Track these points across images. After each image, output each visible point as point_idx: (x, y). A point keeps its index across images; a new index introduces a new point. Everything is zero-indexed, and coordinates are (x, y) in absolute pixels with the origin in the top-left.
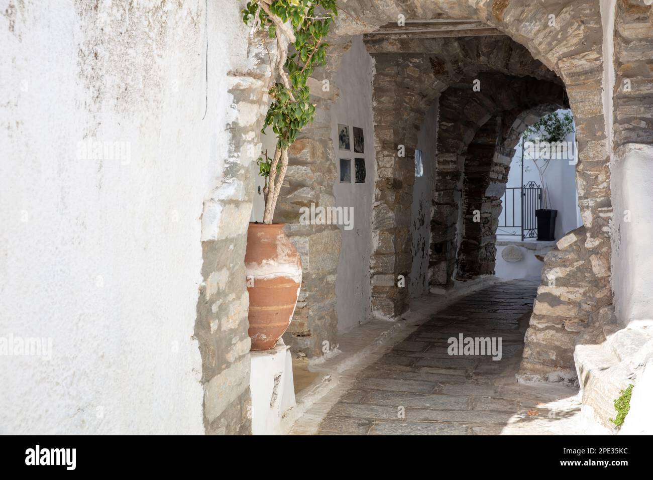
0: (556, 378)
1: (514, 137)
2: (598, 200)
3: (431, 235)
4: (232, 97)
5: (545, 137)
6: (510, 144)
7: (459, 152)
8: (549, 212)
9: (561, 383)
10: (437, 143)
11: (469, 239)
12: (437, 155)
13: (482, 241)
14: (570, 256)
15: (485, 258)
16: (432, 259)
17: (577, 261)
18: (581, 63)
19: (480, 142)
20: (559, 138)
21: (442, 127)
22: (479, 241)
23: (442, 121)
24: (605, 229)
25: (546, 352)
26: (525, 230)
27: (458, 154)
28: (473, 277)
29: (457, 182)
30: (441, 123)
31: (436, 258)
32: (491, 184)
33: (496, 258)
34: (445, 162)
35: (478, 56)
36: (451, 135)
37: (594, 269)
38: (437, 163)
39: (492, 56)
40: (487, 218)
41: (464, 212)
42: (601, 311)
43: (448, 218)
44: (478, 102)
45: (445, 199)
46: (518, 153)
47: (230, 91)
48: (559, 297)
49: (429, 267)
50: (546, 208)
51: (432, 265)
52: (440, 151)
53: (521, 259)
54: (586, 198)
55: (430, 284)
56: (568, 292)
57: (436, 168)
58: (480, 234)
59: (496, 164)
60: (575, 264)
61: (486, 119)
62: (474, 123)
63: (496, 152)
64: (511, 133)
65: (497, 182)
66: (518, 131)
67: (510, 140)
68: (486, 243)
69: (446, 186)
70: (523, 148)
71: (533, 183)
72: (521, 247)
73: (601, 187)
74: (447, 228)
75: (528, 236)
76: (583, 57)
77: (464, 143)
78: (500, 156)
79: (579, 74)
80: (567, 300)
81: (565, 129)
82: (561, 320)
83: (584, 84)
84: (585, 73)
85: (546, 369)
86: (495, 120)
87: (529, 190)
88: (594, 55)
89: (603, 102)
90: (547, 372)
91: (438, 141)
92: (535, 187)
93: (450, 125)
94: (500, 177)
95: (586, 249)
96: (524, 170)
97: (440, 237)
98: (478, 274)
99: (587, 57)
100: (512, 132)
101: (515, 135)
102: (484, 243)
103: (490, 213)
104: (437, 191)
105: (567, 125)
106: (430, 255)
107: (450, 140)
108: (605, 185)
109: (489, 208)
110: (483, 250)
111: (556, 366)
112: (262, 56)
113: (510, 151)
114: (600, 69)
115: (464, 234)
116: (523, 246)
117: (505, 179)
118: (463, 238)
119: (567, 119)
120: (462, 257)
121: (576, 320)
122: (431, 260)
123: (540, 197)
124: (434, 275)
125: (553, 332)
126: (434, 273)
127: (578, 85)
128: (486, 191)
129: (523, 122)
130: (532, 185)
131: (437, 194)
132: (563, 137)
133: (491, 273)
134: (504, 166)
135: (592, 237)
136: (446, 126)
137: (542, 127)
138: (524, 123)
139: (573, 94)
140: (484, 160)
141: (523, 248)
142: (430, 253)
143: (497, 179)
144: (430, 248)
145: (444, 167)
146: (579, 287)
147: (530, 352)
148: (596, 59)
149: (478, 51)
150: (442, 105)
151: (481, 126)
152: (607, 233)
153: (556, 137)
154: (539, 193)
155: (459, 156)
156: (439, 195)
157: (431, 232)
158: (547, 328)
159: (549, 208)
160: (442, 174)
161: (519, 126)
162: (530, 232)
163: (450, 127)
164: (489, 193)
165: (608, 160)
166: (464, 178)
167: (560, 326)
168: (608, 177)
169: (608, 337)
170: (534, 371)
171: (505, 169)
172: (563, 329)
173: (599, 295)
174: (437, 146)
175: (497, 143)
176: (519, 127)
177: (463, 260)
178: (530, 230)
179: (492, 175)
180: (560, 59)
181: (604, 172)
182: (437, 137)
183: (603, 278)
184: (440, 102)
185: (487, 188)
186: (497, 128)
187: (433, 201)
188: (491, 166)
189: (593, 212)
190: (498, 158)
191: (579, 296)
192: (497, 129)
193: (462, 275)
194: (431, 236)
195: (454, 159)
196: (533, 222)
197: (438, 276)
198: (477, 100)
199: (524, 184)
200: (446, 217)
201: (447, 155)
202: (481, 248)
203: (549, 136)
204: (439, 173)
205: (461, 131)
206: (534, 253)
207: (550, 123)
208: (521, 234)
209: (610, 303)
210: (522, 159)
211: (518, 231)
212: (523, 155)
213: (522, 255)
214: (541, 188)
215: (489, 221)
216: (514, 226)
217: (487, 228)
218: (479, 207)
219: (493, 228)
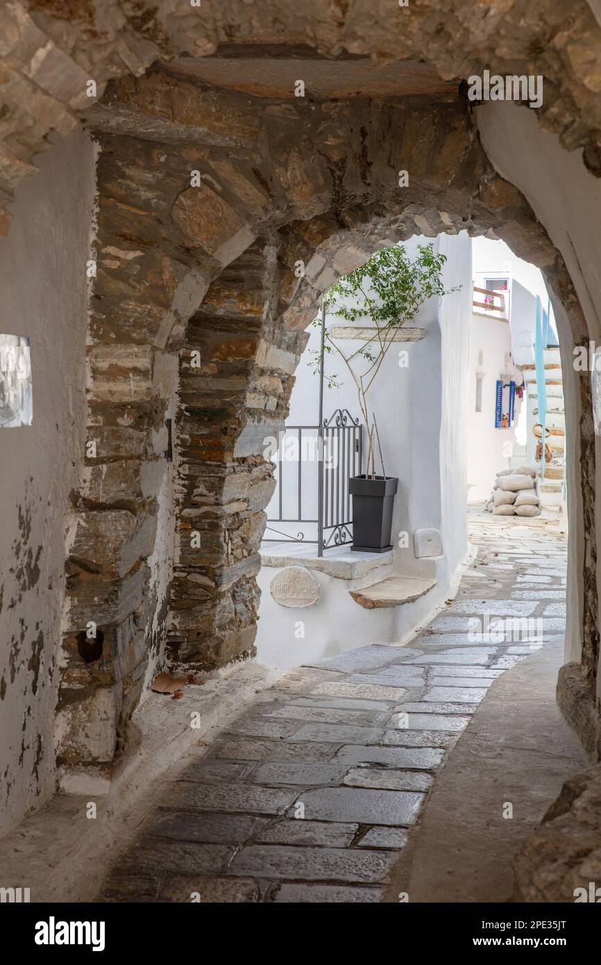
1: (306, 302)
3: (67, 604)
5: (373, 305)
6: (297, 319)
7: (160, 342)
8: (380, 483)
10: (90, 313)
11: (189, 573)
12: (89, 349)
13: (225, 579)
15: (231, 621)
16: (69, 680)
19: (221, 312)
20: (406, 309)
21: (107, 262)
22: (217, 579)
23: (105, 245)
26: (327, 527)
27: (155, 349)
28: (201, 674)
29: (154, 432)
30: (104, 251)
31: (81, 681)
32: (250, 426)
33: (259, 613)
34: (115, 373)
36: (134, 288)
38: (89, 374)
40: (237, 514)
41: (177, 500)
43: (122, 552)
44: (217, 186)
45: (114, 489)
46: (314, 344)
49: (59, 708)
50: (374, 473)
51: (67, 699)
52: (100, 337)
53: (316, 601)
55: (60, 761)
57: (88, 391)
58: (219, 559)
59: (262, 372)
61: (240, 242)
62: (204, 253)
63: (262, 340)
64: (300, 291)
65: (263, 417)
66: (316, 286)
67: (296, 308)
68: (235, 580)
69: (118, 448)
70: (324, 329)
71: (345, 414)
72: (317, 573)
74: (117, 582)
75: (332, 543)
77: (176, 313)
78: (273, 349)
81: (418, 285)
86: (261, 255)
87: (336, 430)
91: (95, 307)
92: (349, 423)
93: (131, 255)
94: (272, 403)
96: (325, 383)
97: (93, 612)
98: (212, 666)
100: (303, 288)
101: (308, 295)
102: (229, 581)
103: (245, 500)
104: (88, 462)
105: (425, 277)
106: (62, 669)
107: (132, 304)
109: (243, 488)
110: (226, 602)
113: (297, 338)
115: (177, 560)
116: (321, 570)
117: (282, 409)
118: (175, 569)
119: (427, 261)
120: (170, 621)
122: (65, 685)
123: (359, 446)
124: (74, 732)
126: (73, 727)
128: (236, 445)
129: (330, 262)
130: (342, 419)
131: (87, 472)
132: (415, 306)
133: (245, 655)
134: (280, 375)
136: (117, 258)
137: (367, 281)
138: (331, 267)
140: (231, 360)
141: (322, 574)
142: (64, 664)
143: (265, 410)
144: (63, 647)
145: (113, 386)
150: (104, 193)
151: (225, 265)
153: (397, 306)
154: (357, 437)
155: (158, 353)
156: (96, 476)
157: (66, 594)
159: (379, 473)
160: (107, 410)
161: (319, 274)
162: (337, 531)
163: (129, 263)
164: (242, 448)
166: (179, 407)
171: (283, 382)
174: (89, 320)
175: (264, 316)
176: (320, 277)
177: (175, 629)
178: (336, 527)
179: (252, 401)
182: (90, 293)
184: (98, 184)
185: (238, 435)
186: (267, 276)
187: (75, 497)
188: (250, 378)
190: (268, 355)
192: (267, 278)
193: (171, 669)
194: (67, 609)
195: (143, 363)
196: (344, 506)
197: (87, 736)
198: (214, 182)
199: (324, 417)
200: (115, 550)
201: (120, 350)
202: (220, 595)
203: (380, 303)
204: (98, 407)
205: (166, 276)
206: (348, 587)
207: (383, 271)
208: (316, 539)
210: (322, 356)
211: (311, 532)
212: (323, 347)
213: (319, 591)
214: (361, 427)
215: (241, 522)
216: (300, 520)
217: (237, 541)
218: (217, 486)
219: (253, 539)
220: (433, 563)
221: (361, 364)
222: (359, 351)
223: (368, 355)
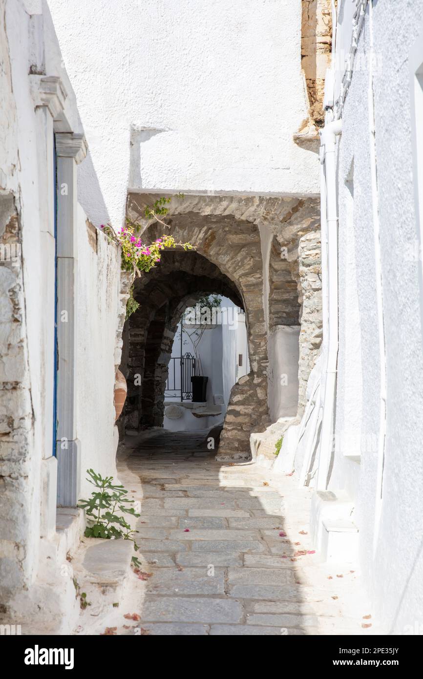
0: (238, 457)
1: (178, 316)
2: (261, 356)
4: (122, 303)
6: (175, 322)
7: (145, 328)
8: (202, 378)
9: (241, 459)
11: (145, 398)
12: (129, 329)
13: (155, 399)
14: (246, 388)
15: (157, 413)
17: (249, 391)
18: (252, 279)
19: (157, 320)
22: (153, 400)
24: (264, 372)
25: (233, 443)
26: (184, 392)
28: (149, 428)
31: (130, 408)
32: (162, 354)
33: (164, 414)
34: (136, 335)
35: (174, 262)
36: (140, 314)
37: (259, 395)
38: (129, 335)
39: (183, 263)
40: (158, 381)
42: (263, 417)
44: (160, 290)
45: (137, 363)
46: (179, 330)
47: (121, 300)
48: (239, 412)
50: (199, 375)
51: (127, 413)
52: (132, 327)
53: (181, 416)
54: (254, 355)
55: (126, 427)
56: (244, 409)
57: (129, 340)
58: (154, 393)
59: (165, 338)
60: (248, 392)
62: (156, 305)
63: (165, 328)
64: (176, 313)
65: (165, 352)
66: (180, 311)
67: (174, 318)
68: (158, 401)
69: (136, 354)
70: (182, 325)
71: (189, 354)
72: (181, 407)
73: (262, 349)
75: (186, 398)
76: (253, 276)
77: (149, 320)
78: (168, 331)
79: (250, 285)
80: (244, 413)
82: (240, 424)
83: (253, 291)
84: (254, 285)
85: (232, 452)
87: (186, 360)
88: (258, 276)
89: (263, 301)
90: (233, 454)
92: (191, 358)
94: (168, 348)
95: (254, 384)
96: (183, 343)
97: (133, 392)
98: (152, 425)
99: (254, 276)
101: (178, 314)
102: (156, 401)
103: (160, 377)
104: (130, 357)
107: (139, 319)
108: (264, 348)
109: (160, 373)
110: (156, 407)
111: (238, 450)
112: (126, 283)
113: (174, 328)
114: (261, 283)
116: (182, 406)
117: (170, 351)
119: (216, 301)
121: (249, 424)
122: (127, 409)
123: (194, 366)
124: (129, 421)
125: (236, 431)
127: (250, 291)
128: (158, 359)
129: (184, 304)
130: (188, 355)
131: (130, 359)
133: (161, 426)
134: (170, 339)
135: (257, 377)
139: (247, 297)
140: (158, 334)
141: (183, 408)
143: (166, 350)
145: (136, 339)
146: (250, 405)
147: (224, 443)
148: (260, 278)
149: (174, 259)
152: (266, 375)
154: (194, 363)
155: (144, 330)
156: (132, 360)
158: (233, 429)
159: (201, 375)
160: (134, 344)
162: (187, 395)
164: (160, 361)
165: (266, 334)
167: (240, 428)
168: (266, 343)
169: (267, 428)
170: (226, 454)
171: (170, 341)
172: (242, 429)
173: (261, 410)
174: (129, 322)
175: (166, 321)
176: (182, 308)
178: (187, 393)
179: (163, 347)
180: (240, 277)
181: (264, 341)
183: (263, 400)
185: (159, 356)
187: (127, 365)
188: (162, 339)
189: (258, 363)
190: (167, 333)
191: (250, 410)
195: (141, 333)
196: (189, 386)
197: (132, 422)
198: (160, 288)
199: (182, 355)
201: (137, 330)
202: (154, 404)
204: (131, 344)
205: (148, 311)
206: (192, 411)
208: (180, 396)
209: (267, 413)
210: (182, 334)
211: (178, 393)
212: (182, 331)
213: (181, 413)
214: (195, 359)
215: (159, 383)
216: (175, 390)
217: (158, 389)
218: (153, 372)
219: (163, 389)
220: (220, 406)
221: (194, 337)
222: (194, 333)
223: (197, 334)
